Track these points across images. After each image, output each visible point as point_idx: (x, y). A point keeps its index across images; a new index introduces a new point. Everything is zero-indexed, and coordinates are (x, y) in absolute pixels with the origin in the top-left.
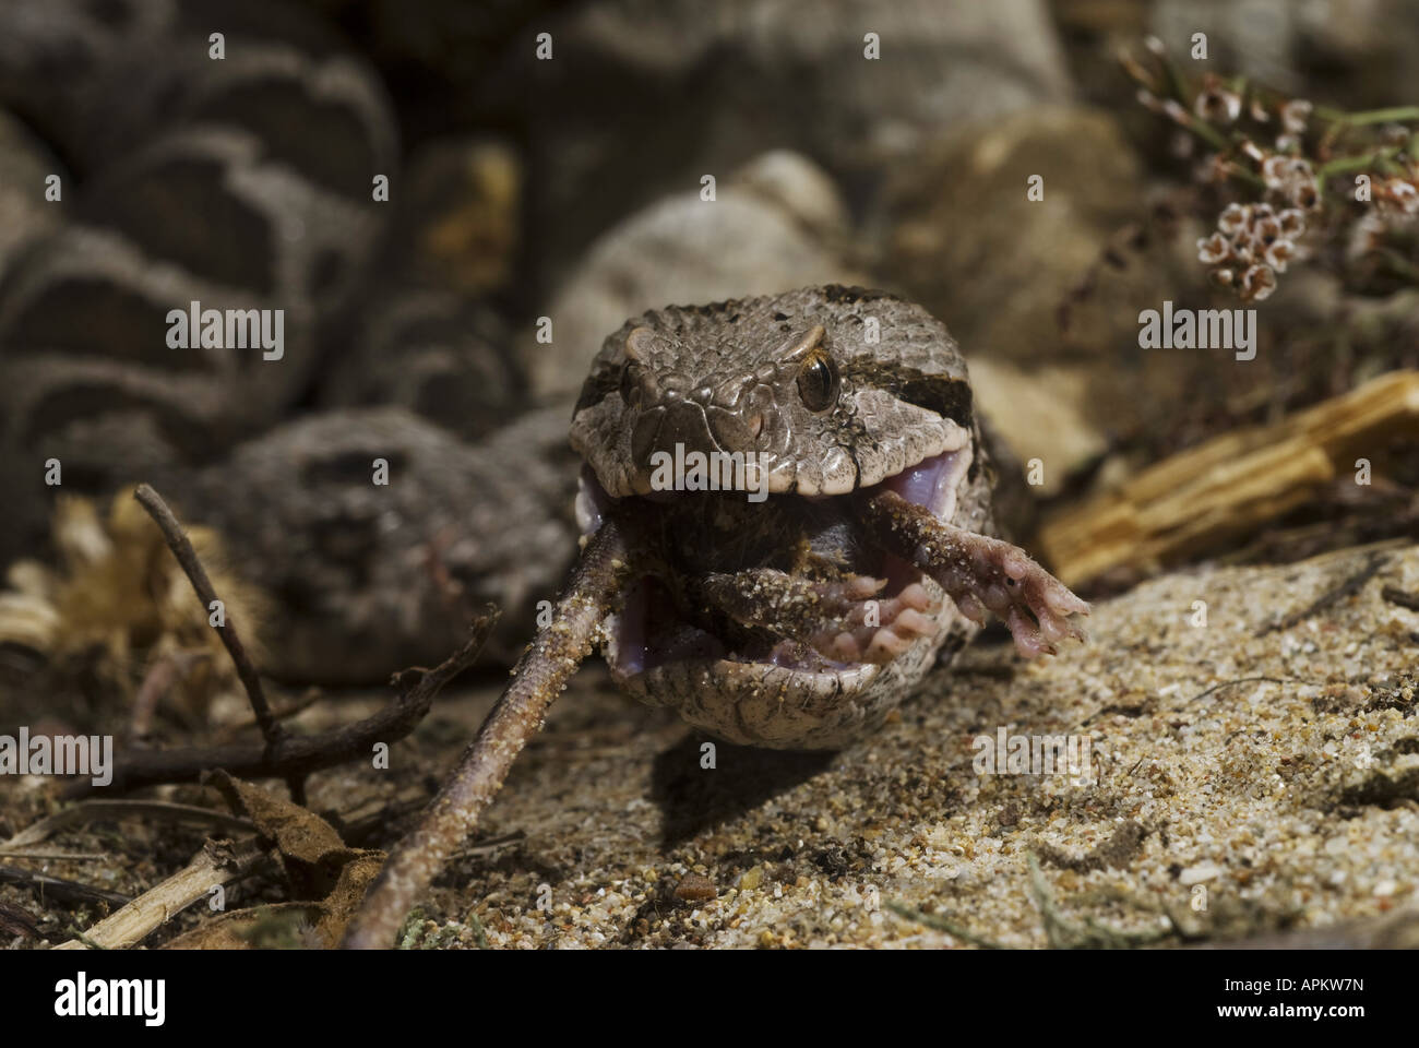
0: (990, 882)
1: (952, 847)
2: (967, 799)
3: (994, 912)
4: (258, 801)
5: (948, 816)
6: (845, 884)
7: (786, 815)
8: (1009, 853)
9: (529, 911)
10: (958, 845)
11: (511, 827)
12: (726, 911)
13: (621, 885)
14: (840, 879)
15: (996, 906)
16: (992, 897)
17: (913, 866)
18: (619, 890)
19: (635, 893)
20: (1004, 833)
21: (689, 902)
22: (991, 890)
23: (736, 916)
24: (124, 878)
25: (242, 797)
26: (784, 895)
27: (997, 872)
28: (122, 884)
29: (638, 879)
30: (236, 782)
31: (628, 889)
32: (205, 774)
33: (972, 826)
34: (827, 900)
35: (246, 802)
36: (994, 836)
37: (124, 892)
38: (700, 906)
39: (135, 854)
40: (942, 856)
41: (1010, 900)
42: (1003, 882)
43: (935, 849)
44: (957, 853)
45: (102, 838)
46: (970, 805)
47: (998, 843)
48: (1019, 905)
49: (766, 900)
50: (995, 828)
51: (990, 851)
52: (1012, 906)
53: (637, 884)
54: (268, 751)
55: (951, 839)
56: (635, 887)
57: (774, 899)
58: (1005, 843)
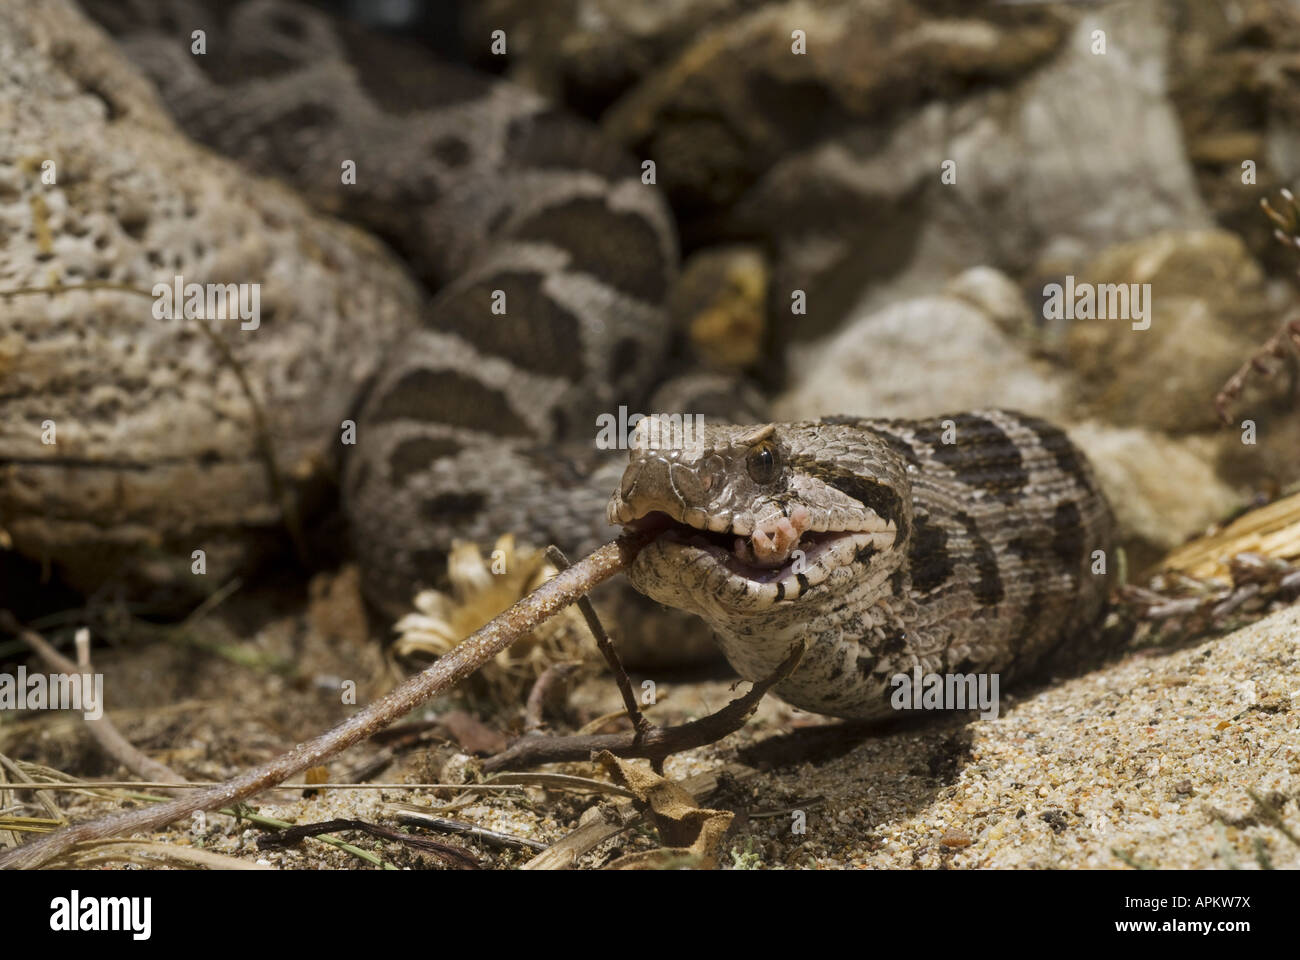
0: (1174, 835)
1: (1142, 809)
2: (1150, 774)
3: (1178, 856)
4: (635, 774)
5: (1138, 786)
6: (1066, 836)
7: (1017, 785)
8: (1184, 814)
9: (833, 855)
10: (1146, 807)
11: (815, 792)
12: (980, 855)
13: (899, 836)
14: (1063, 832)
15: (1179, 852)
16: (1175, 846)
17: (1115, 823)
18: (898, 839)
19: (910, 842)
20: (1181, 799)
21: (951, 848)
22: (1175, 840)
23: (988, 859)
24: (536, 830)
25: (623, 772)
26: (1022, 844)
27: (1178, 828)
28: (535, 834)
29: (911, 831)
30: (618, 760)
31: (905, 839)
32: (594, 754)
33: (1157, 794)
34: (1056, 847)
35: (626, 774)
36: (1173, 801)
37: (536, 839)
38: (960, 851)
39: (539, 812)
40: (1136, 816)
41: (1189, 848)
42: (1184, 836)
43: (1131, 810)
44: (1147, 814)
45: (514, 799)
46: (1153, 777)
47: (1176, 806)
48: (1196, 851)
49: (1009, 848)
50: (1174, 795)
51: (1171, 812)
52: (1191, 852)
53: (911, 835)
54: (637, 739)
55: (1142, 803)
56: (910, 837)
57: (1016, 847)
58: (1181, 806)
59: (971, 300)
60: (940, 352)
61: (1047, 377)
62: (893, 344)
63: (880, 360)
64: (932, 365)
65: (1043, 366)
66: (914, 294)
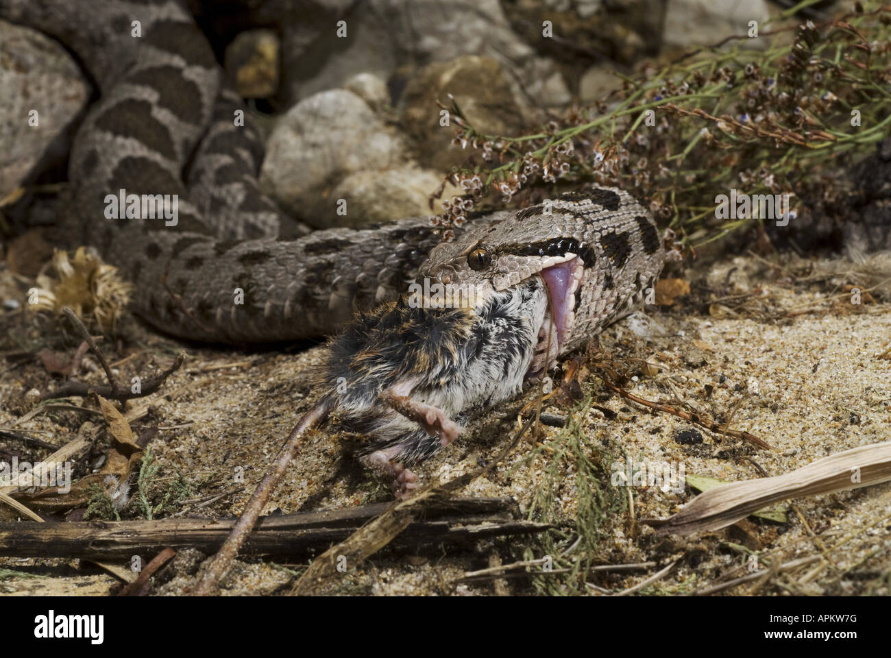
24: (56, 436)
54: (113, 392)
59: (358, 91)
60: (339, 122)
61: (393, 136)
62: (315, 114)
63: (308, 124)
64: (334, 128)
65: (392, 130)
66: (326, 88)
